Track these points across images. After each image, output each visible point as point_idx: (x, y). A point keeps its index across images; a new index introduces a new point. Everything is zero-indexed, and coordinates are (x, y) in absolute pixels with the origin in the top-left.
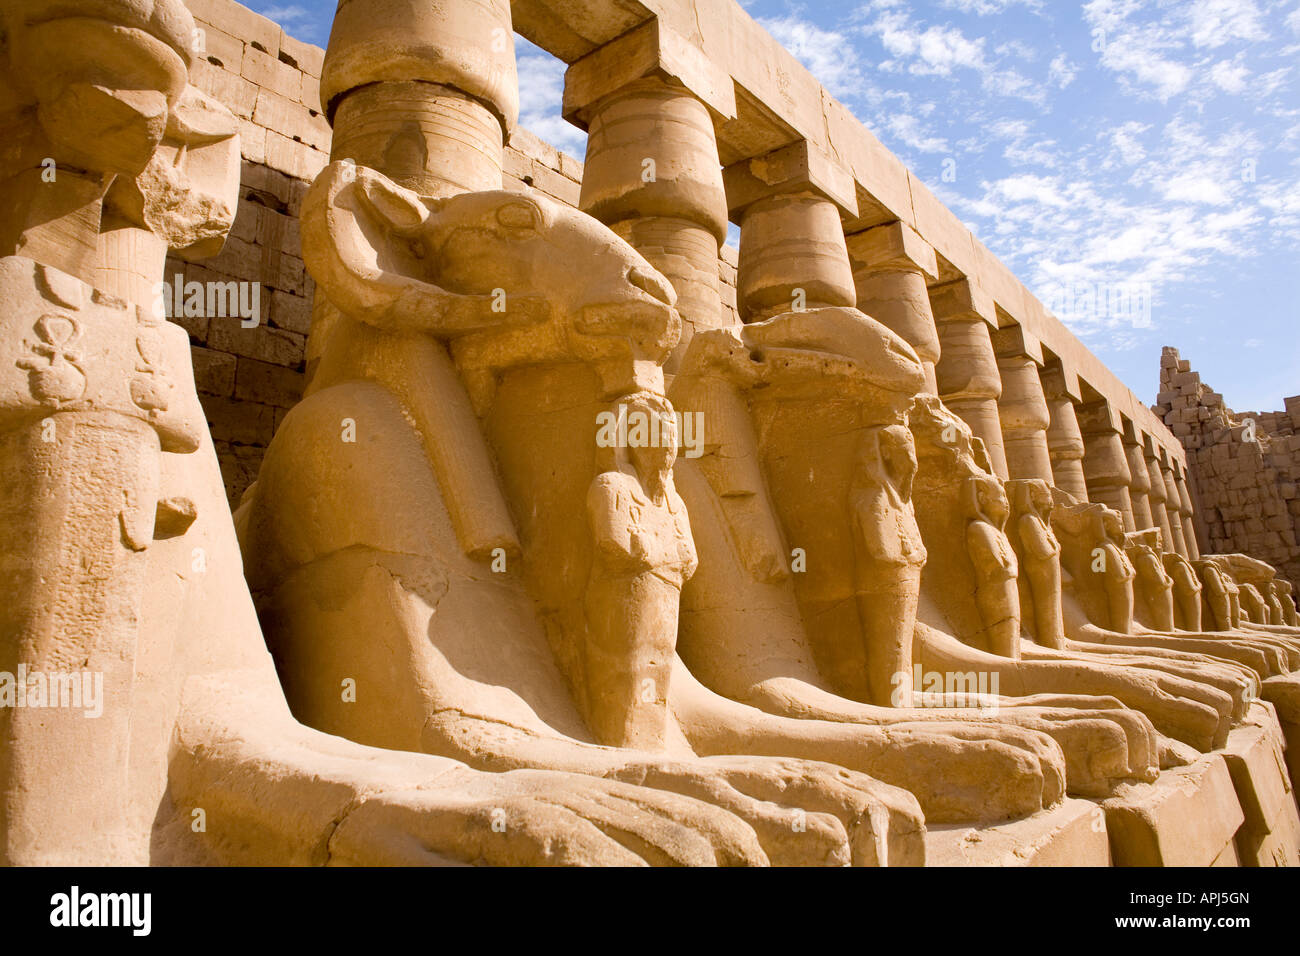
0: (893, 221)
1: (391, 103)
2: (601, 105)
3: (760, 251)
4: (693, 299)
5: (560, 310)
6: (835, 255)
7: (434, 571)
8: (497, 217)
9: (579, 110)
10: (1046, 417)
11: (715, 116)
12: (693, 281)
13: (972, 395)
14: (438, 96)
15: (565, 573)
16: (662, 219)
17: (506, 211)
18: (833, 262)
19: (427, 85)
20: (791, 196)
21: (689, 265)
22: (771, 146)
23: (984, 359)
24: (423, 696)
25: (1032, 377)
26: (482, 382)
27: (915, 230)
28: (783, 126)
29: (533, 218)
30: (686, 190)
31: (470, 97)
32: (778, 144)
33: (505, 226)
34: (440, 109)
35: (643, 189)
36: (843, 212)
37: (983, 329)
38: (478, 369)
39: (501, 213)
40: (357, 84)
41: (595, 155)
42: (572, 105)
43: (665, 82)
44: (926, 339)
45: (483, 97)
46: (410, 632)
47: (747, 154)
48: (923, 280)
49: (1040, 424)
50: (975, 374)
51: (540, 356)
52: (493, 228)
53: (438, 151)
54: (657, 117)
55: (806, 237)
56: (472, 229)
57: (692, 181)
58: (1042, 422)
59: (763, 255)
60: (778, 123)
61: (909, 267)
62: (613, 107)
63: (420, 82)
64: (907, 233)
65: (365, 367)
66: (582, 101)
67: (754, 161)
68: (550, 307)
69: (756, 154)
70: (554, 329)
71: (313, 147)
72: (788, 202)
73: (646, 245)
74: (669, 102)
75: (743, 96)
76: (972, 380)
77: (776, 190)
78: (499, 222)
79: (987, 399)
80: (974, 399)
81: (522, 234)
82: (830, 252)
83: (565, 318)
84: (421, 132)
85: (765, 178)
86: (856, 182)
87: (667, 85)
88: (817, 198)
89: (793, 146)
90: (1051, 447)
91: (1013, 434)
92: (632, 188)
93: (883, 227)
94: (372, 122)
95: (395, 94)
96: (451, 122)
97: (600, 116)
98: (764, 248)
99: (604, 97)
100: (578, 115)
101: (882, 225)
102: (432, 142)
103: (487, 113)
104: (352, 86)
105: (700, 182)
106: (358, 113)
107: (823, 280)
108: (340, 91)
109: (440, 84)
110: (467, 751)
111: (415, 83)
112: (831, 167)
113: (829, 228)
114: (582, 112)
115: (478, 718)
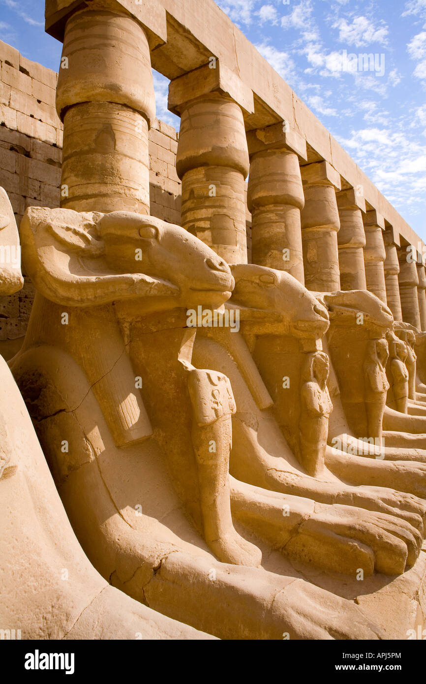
0: (322, 161)
1: (96, 114)
2: (188, 105)
3: (260, 178)
4: (233, 208)
5: (287, 319)
6: (295, 181)
7: (253, 418)
8: (259, 278)
9: (177, 106)
10: (384, 255)
11: (244, 112)
12: (233, 199)
13: (352, 246)
14: (119, 110)
15: (290, 413)
16: (220, 167)
17: (263, 277)
18: (295, 185)
19: (114, 104)
20: (276, 150)
21: (232, 191)
22: (267, 124)
23: (359, 229)
24: (262, 464)
25: (379, 236)
26: (252, 340)
27: (332, 165)
28: (275, 115)
29: (274, 280)
30: (231, 153)
31: (135, 110)
32: (271, 123)
33: (262, 282)
34: (121, 118)
35: (210, 152)
36: (300, 158)
37: (359, 213)
38: (250, 334)
39: (261, 277)
40: (78, 102)
41: (185, 131)
42: (173, 103)
43: (222, 95)
44: (334, 220)
45: (141, 110)
46: (252, 442)
47: (255, 127)
48: (334, 190)
49: (381, 259)
50: (354, 236)
51: (277, 333)
52: (257, 282)
53: (121, 140)
54: (216, 114)
55: (282, 172)
56: (248, 281)
57: (234, 148)
58: (383, 258)
59: (261, 180)
60: (272, 113)
61: (328, 184)
62: (194, 106)
63: (111, 103)
64: (328, 166)
65: (207, 333)
66: (178, 102)
67: (258, 131)
68: (283, 317)
69: (259, 127)
70: (284, 325)
71: (40, 120)
72: (275, 153)
73: (212, 180)
74: (223, 106)
75: (257, 100)
76: (353, 238)
77: (268, 147)
78: (260, 280)
79: (358, 248)
80: (353, 248)
81: (269, 285)
82: (294, 180)
83: (290, 323)
84: (112, 130)
85: (263, 140)
86: (307, 142)
87: (221, 96)
88: (289, 151)
89: (277, 124)
90: (385, 268)
91: (368, 263)
92: (205, 151)
93: (317, 164)
94: (87, 124)
95: (98, 109)
96: (126, 125)
97: (188, 110)
98: (262, 177)
99: (190, 101)
100: (176, 109)
101: (316, 162)
102: (118, 136)
103: (142, 118)
104: (75, 103)
105: (237, 148)
106: (79, 118)
107: (290, 194)
108: (69, 105)
109: (120, 104)
110: (283, 484)
111: (108, 103)
112: (296, 135)
113: (293, 167)
114: (178, 107)
115: (281, 471)
